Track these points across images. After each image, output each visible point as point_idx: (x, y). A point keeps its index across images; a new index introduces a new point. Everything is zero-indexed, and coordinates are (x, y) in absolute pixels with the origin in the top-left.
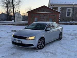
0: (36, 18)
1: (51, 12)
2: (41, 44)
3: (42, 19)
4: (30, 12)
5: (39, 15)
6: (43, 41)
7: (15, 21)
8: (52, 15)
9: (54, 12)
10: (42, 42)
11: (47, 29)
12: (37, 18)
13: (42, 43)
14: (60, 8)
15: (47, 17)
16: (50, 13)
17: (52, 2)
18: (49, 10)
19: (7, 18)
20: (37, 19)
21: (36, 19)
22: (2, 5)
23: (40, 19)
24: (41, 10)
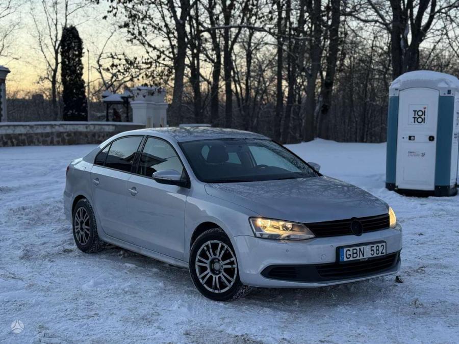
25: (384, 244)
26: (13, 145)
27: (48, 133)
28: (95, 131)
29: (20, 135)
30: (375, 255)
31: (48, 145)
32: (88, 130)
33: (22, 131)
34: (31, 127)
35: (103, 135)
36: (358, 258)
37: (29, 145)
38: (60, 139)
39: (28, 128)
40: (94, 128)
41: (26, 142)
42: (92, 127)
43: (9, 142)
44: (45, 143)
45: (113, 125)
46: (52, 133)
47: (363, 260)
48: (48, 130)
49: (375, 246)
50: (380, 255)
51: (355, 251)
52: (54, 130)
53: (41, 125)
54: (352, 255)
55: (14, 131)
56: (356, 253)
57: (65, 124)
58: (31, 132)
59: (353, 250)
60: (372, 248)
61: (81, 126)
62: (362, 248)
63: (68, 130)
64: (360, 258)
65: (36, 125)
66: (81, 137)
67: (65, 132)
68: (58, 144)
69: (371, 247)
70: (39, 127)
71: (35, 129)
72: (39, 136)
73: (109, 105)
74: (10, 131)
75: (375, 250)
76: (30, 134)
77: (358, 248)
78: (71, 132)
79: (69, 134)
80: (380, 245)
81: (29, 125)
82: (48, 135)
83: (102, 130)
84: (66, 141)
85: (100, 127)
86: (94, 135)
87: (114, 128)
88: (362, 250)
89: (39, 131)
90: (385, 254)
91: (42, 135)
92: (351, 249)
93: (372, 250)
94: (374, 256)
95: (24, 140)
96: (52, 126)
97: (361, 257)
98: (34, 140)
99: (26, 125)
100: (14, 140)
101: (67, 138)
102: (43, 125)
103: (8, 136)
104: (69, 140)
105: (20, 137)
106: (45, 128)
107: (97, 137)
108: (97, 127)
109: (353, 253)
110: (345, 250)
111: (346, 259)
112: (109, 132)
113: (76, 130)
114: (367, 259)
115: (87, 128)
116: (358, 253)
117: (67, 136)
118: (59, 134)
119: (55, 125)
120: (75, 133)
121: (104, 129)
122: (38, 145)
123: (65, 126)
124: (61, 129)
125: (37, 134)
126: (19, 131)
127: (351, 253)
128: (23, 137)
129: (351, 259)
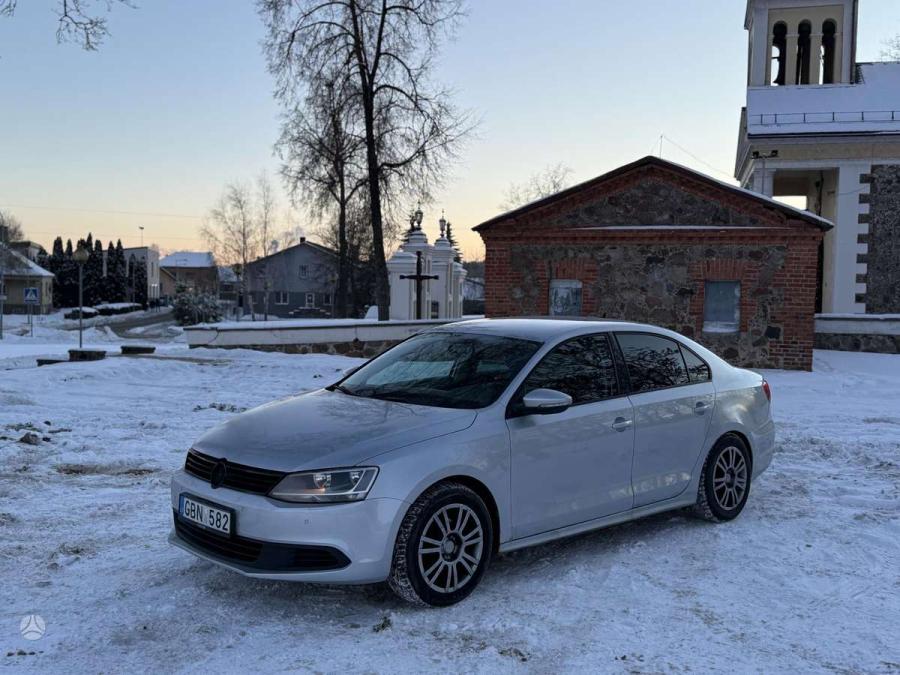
0: (562, 288)
1: (726, 223)
2: (450, 547)
3: (628, 296)
4: (510, 228)
5: (599, 255)
6: (471, 525)
7: (384, 314)
8: (735, 247)
9: (754, 222)
10: (459, 530)
11: (531, 400)
12: (577, 285)
13: (458, 542)
14: (864, 179)
15: (680, 276)
16: (712, 236)
17: (768, 119)
18: (699, 197)
19: (332, 289)
20: (577, 293)
21: (563, 293)
22: (296, 165)
23: (611, 291)
24: (613, 201)
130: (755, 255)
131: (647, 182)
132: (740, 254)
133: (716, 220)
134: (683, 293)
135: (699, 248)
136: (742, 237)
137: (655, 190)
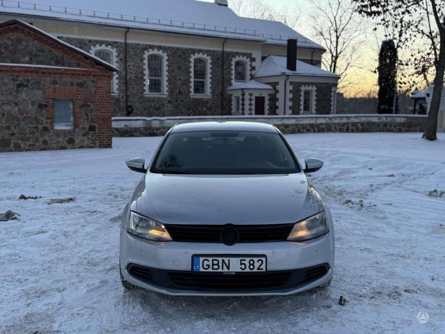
1: (63, 65)
3: (6, 108)
8: (69, 79)
9: (78, 66)
15: (38, 95)
16: (56, 72)
18: (47, 48)
25: (264, 259)
26: (314, 131)
27: (344, 123)
28: (387, 121)
29: (322, 124)
30: (247, 270)
31: (344, 132)
32: (381, 121)
33: (323, 121)
34: (330, 118)
35: (394, 125)
36: (220, 270)
37: (328, 132)
38: (354, 128)
39: (327, 119)
40: (387, 119)
41: (326, 129)
42: (384, 119)
43: (312, 130)
44: (341, 131)
45: (405, 117)
46: (348, 123)
47: (228, 273)
48: (345, 120)
49: (248, 259)
50: (255, 270)
51: (215, 262)
52: (349, 121)
53: (338, 117)
54: (211, 266)
55: (316, 121)
56: (218, 264)
57: (359, 116)
58: (330, 122)
59: (213, 260)
60: (243, 262)
61: (374, 118)
62: (226, 260)
63: (361, 121)
64: (223, 271)
65: (334, 117)
66: (374, 126)
67: (359, 123)
68: (353, 131)
69: (241, 260)
70: (337, 118)
71: (333, 120)
72: (336, 125)
73: (417, 101)
74: (312, 122)
75: (248, 265)
76: (328, 123)
77: (220, 259)
78: (365, 122)
79: (362, 124)
80: (256, 259)
81: (328, 117)
82: (344, 124)
83: (394, 121)
84: (360, 129)
85: (392, 118)
86: (386, 125)
87: (405, 119)
88: (227, 262)
89: (337, 121)
90: (264, 270)
91: (339, 124)
92: (210, 259)
93: (241, 264)
94: (245, 271)
95: (324, 128)
96: (348, 118)
97: (225, 270)
98: (332, 129)
99: (326, 117)
100: (315, 128)
101: (360, 127)
102: (341, 117)
103: (311, 125)
104: (362, 129)
105: (321, 126)
106: (342, 119)
107: (388, 126)
108: (389, 119)
109: (213, 264)
110: (202, 259)
111: (202, 270)
112: (400, 123)
113: (369, 121)
114: (234, 273)
115: (379, 119)
116: (220, 264)
117: (361, 125)
118: (354, 124)
119: (351, 117)
120: (368, 123)
121: (395, 120)
122: (335, 132)
123: (360, 118)
124: (356, 120)
125: (334, 124)
126: (319, 121)
127: (210, 263)
128: (323, 126)
129: (210, 270)
130: (80, 85)
131: (14, 36)
132: (72, 84)
133: (57, 63)
134: (41, 106)
135: (49, 79)
136: (73, 74)
137: (19, 41)
